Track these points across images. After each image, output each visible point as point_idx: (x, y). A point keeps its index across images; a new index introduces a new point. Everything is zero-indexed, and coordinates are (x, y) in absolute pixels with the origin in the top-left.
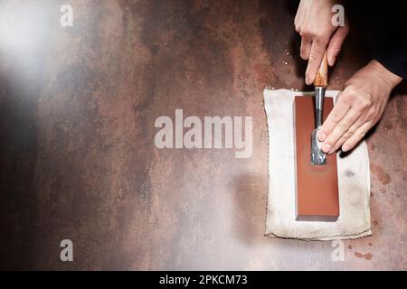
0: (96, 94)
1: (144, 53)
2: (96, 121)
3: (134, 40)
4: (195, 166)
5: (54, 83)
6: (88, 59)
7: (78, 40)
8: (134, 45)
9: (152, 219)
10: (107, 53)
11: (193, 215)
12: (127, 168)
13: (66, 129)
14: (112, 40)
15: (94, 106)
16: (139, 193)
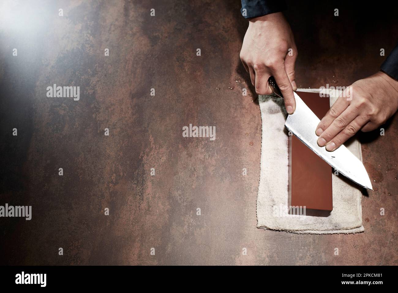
0: (94, 80)
1: (143, 42)
2: (92, 106)
3: (134, 30)
4: (190, 155)
5: (53, 67)
6: (87, 46)
7: (79, 26)
8: (134, 35)
9: (144, 205)
10: (107, 41)
11: (185, 204)
12: (121, 154)
13: (62, 113)
14: (113, 29)
15: (91, 92)
16: (133, 179)
